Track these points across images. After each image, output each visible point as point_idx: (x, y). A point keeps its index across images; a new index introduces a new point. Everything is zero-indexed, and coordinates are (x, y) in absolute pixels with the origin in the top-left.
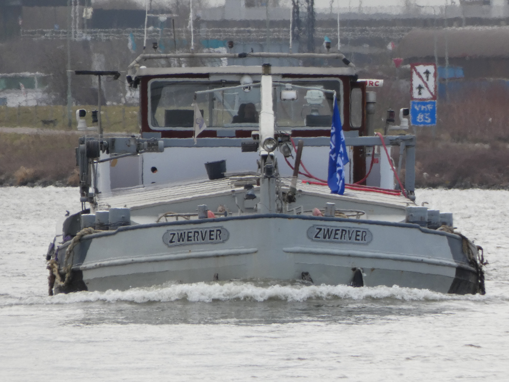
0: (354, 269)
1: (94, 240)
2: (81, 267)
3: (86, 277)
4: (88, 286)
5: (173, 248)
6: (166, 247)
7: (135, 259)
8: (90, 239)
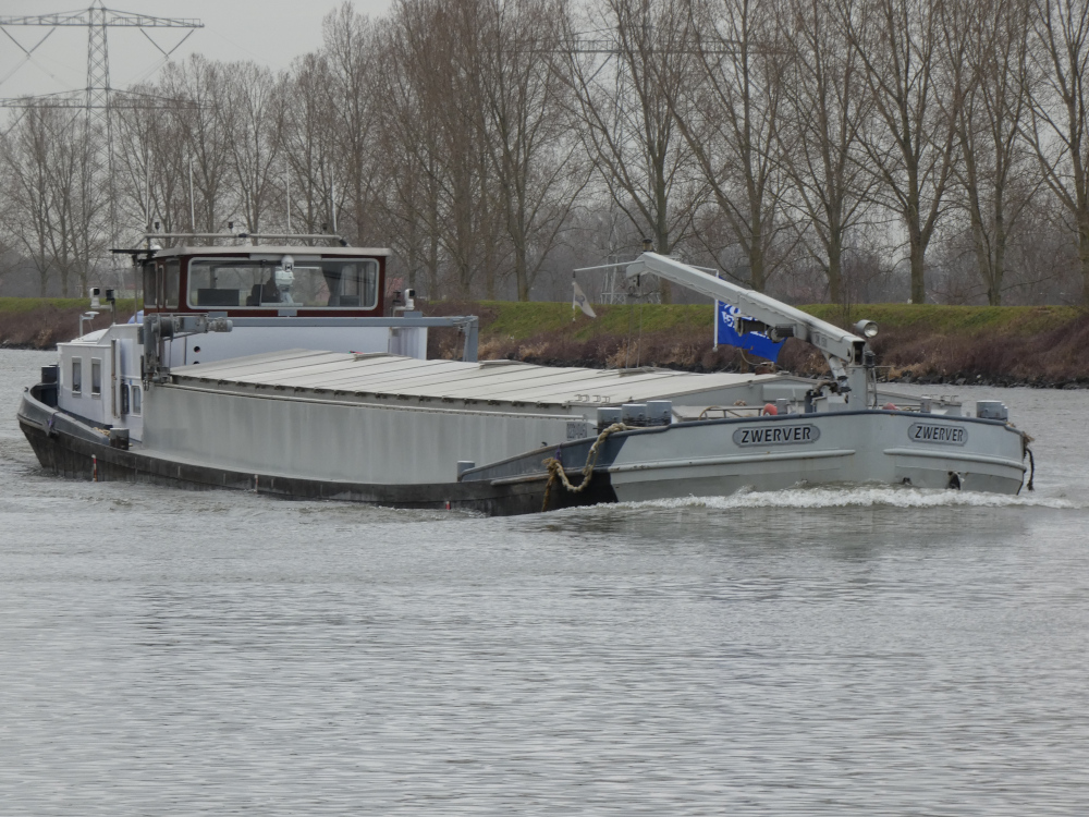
0: (950, 473)
1: (630, 439)
2: (610, 468)
3: (615, 480)
4: (619, 494)
5: (746, 449)
6: (737, 447)
7: (694, 461)
8: (625, 437)
